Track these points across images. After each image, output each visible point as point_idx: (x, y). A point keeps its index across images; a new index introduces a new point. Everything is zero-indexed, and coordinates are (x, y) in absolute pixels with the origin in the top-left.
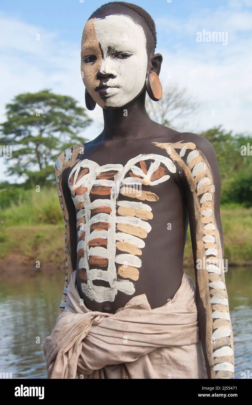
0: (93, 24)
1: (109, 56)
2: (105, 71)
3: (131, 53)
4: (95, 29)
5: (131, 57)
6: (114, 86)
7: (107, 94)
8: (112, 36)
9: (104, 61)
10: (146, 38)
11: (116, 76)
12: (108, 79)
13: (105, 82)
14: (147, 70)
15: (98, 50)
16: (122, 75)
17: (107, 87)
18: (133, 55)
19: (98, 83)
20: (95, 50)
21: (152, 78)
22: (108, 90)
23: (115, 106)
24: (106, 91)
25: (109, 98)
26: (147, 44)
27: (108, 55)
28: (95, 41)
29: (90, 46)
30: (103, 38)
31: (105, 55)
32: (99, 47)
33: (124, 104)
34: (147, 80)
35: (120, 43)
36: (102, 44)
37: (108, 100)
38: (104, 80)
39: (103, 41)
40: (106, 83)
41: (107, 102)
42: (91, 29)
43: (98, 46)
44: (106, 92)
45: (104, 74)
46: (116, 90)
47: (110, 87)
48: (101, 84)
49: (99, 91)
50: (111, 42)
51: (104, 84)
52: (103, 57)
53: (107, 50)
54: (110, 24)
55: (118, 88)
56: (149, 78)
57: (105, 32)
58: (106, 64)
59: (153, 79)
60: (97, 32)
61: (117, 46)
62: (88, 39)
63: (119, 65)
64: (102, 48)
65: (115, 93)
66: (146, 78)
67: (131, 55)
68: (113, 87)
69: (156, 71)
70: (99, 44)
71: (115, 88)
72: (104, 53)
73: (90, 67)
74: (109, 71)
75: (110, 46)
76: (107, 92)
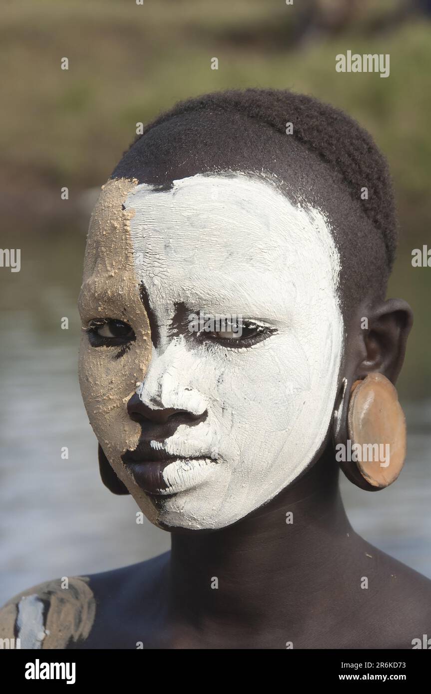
0: (124, 208)
1: (181, 335)
2: (158, 399)
3: (267, 325)
4: (127, 231)
5: (270, 342)
6: (197, 454)
7: (165, 486)
8: (192, 263)
9: (161, 353)
10: (337, 256)
11: (205, 414)
12: (173, 425)
13: (162, 438)
14: (342, 374)
15: (139, 312)
16: (229, 410)
17: (168, 458)
18: (276, 330)
19: (131, 438)
20: (125, 310)
21: (364, 402)
22: (170, 472)
23: (199, 527)
24: (164, 474)
25: (173, 499)
26: (342, 274)
27: (175, 331)
28: (126, 275)
29: (109, 292)
30: (157, 270)
31: (164, 332)
32: (141, 302)
33: (238, 518)
34: (339, 414)
35: (223, 292)
36: (151, 290)
37: (170, 505)
38: (158, 430)
39: (156, 282)
40: (163, 442)
41: (167, 512)
42: (116, 228)
43: (138, 297)
44: (162, 477)
45: (156, 408)
46: (200, 470)
47: (181, 458)
48: (144, 443)
49: (138, 469)
50: (187, 284)
51: (155, 444)
52: (155, 338)
53: (172, 315)
54: (189, 218)
55: (215, 460)
56: (347, 410)
57: (166, 246)
58: (165, 371)
59: (366, 406)
60: (136, 243)
61: (213, 303)
62: (103, 260)
63: (218, 373)
64: (152, 306)
65: (198, 480)
66: (336, 407)
67: (270, 332)
68: (191, 458)
69: (386, 363)
70: (143, 289)
71: (202, 462)
72: (159, 323)
73: (110, 366)
74: (174, 397)
75: (182, 300)
76: (165, 479)
